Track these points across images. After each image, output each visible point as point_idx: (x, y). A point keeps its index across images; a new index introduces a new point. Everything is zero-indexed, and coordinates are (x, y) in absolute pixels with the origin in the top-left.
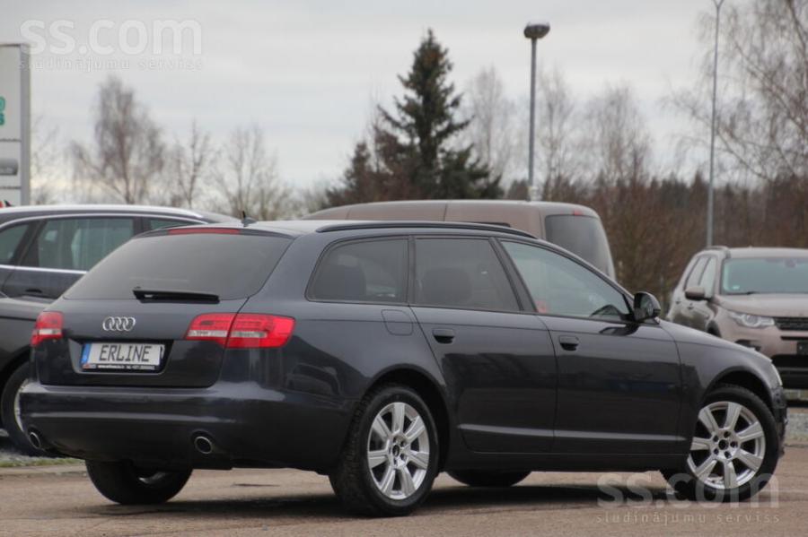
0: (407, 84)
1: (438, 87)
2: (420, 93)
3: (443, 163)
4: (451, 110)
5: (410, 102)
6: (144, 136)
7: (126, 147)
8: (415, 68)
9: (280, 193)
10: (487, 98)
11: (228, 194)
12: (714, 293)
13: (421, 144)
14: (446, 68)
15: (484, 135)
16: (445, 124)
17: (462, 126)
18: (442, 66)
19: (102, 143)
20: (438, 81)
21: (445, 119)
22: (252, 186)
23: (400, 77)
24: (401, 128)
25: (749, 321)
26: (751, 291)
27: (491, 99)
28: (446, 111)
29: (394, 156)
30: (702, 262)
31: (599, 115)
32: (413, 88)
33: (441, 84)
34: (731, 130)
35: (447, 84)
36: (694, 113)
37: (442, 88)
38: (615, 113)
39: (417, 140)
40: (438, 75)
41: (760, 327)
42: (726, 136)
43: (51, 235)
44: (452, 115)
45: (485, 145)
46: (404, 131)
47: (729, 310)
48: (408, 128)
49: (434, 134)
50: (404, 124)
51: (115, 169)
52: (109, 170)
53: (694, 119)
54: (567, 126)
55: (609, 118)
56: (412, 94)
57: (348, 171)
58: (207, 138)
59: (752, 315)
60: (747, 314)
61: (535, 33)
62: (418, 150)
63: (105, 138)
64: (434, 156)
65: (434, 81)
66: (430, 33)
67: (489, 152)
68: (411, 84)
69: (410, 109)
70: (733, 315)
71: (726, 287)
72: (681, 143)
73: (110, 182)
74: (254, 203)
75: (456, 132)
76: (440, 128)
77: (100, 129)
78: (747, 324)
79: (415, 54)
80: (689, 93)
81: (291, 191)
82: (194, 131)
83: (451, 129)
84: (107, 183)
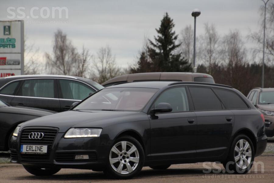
0: (159, 32)
1: (169, 33)
2: (163, 35)
3: (171, 59)
4: (174, 40)
5: (160, 37)
6: (70, 51)
7: (64, 54)
8: (161, 26)
9: (116, 70)
10: (188, 36)
11: (99, 70)
12: (256, 103)
13: (163, 52)
14: (172, 26)
15: (187, 49)
16: (172, 45)
17: (178, 46)
18: (171, 25)
19: (55, 53)
20: (170, 31)
21: (172, 44)
22: (107, 67)
23: (156, 29)
24: (157, 47)
25: (268, 113)
26: (269, 103)
27: (189, 36)
28: (172, 41)
29: (154, 56)
30: (253, 93)
31: (228, 41)
32: (161, 33)
33: (171, 31)
34: (272, 47)
35: (173, 31)
36: (259, 41)
37: (171, 33)
38: (233, 41)
39: (162, 51)
40: (169, 29)
41: (272, 115)
42: (270, 49)
43: (27, 85)
44: (174, 42)
45: (187, 52)
46: (158, 48)
47: (262, 110)
48: (159, 47)
49: (168, 49)
50: (158, 46)
51: (60, 62)
52: (58, 62)
53: (259, 43)
54: (216, 46)
55: (231, 42)
56: (160, 35)
57: (139, 62)
58: (88, 52)
59: (269, 111)
60: (268, 111)
61: (195, 15)
62: (163, 54)
63: (57, 52)
64: (168, 56)
65: (168, 31)
66: (167, 14)
67: (189, 55)
68: (160, 32)
69: (160, 40)
70: (263, 111)
71: (261, 101)
72: (254, 52)
73: (59, 67)
74: (108, 73)
75: (176, 48)
76: (170, 47)
77: (55, 48)
78: (267, 114)
79: (161, 21)
80: (257, 34)
81: (121, 69)
82: (83, 49)
83: (174, 47)
84: (57, 67)
